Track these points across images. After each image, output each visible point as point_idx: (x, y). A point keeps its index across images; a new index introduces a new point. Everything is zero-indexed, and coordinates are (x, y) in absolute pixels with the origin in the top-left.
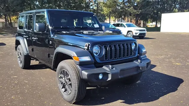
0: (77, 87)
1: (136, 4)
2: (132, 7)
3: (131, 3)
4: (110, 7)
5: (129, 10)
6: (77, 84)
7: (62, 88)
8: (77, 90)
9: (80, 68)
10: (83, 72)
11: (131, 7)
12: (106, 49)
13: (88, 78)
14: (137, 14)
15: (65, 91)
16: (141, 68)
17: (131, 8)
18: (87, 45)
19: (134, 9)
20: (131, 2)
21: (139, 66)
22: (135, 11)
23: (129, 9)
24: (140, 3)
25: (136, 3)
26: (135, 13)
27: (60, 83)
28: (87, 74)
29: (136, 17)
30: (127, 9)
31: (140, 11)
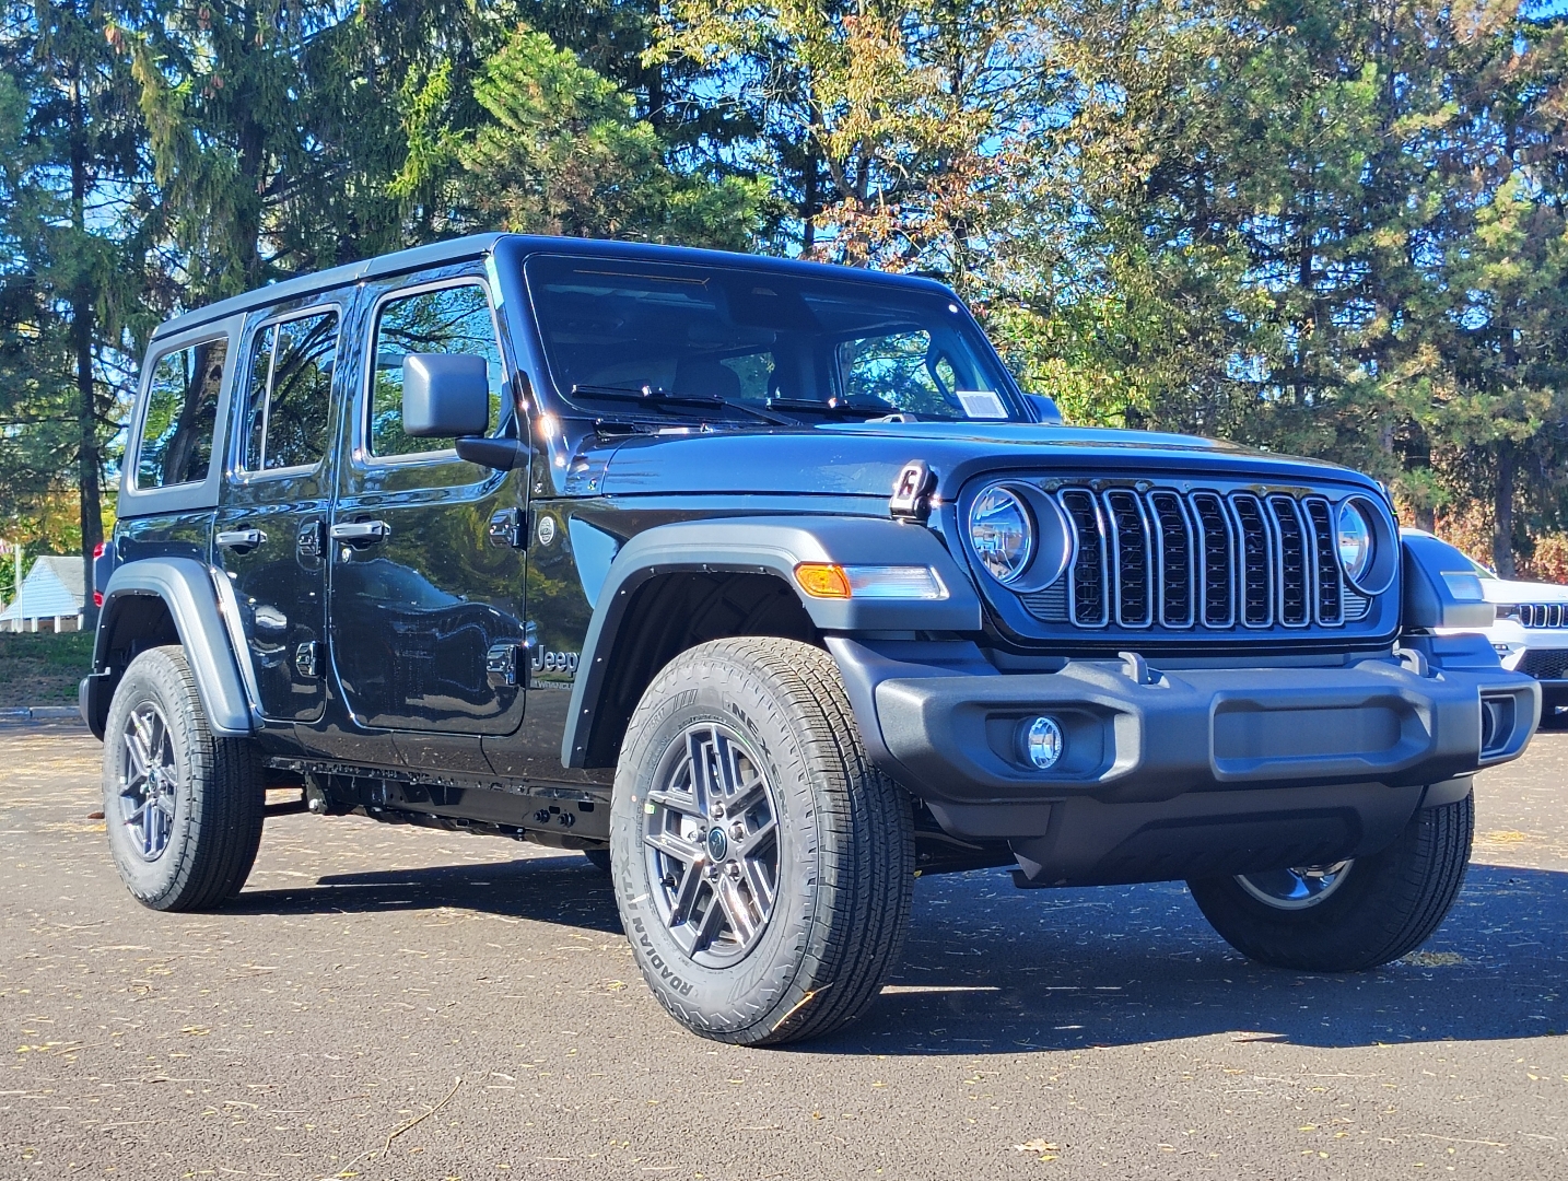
0: (830, 841)
1: (1475, 319)
2: (1428, 355)
3: (1411, 305)
4: (1130, 359)
5: (1388, 387)
6: (828, 821)
7: (677, 920)
8: (831, 876)
9: (861, 658)
10: (887, 690)
11: (1410, 349)
12: (1086, 522)
13: (931, 739)
14: (1505, 445)
15: (702, 944)
16: (1425, 718)
17: (1411, 367)
18: (915, 480)
19: (1462, 377)
20: (1410, 283)
21: (1409, 696)
22: (1479, 404)
23: (1392, 378)
24: (1536, 304)
25: (1474, 296)
26: (1474, 423)
27: (656, 882)
28: (927, 705)
29: (1501, 494)
30: (1358, 374)
31: (1546, 397)
